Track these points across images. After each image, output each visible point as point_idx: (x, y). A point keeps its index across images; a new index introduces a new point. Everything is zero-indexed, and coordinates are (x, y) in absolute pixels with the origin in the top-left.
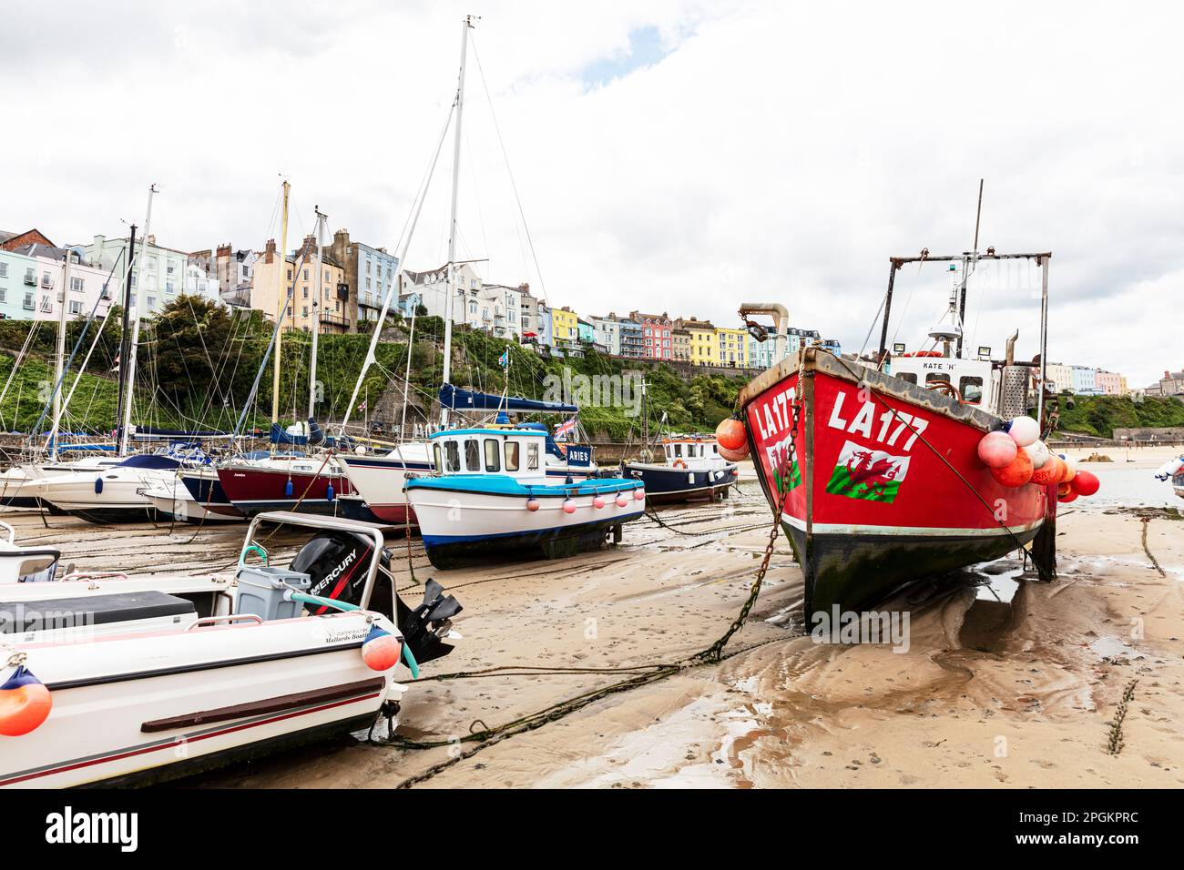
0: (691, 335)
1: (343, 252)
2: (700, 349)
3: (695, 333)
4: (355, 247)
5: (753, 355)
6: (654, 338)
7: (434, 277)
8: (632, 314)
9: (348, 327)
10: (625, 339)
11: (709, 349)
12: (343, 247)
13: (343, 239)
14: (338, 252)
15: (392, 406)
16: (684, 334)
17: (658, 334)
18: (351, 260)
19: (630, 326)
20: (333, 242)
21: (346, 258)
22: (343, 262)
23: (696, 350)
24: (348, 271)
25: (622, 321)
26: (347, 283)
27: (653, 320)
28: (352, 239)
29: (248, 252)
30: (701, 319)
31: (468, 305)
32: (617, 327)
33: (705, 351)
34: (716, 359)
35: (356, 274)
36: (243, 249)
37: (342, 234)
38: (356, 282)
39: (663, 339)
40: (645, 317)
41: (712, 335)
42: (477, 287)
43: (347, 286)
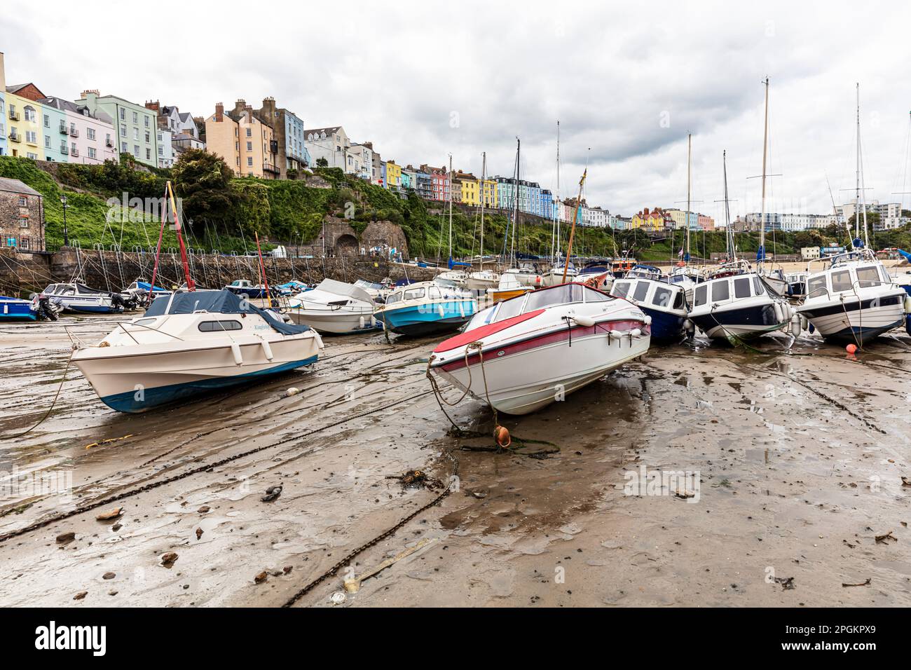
0: (462, 184)
1: (271, 116)
2: (467, 194)
3: (464, 183)
4: (282, 113)
5: (499, 199)
6: (439, 185)
7: (316, 136)
8: (422, 167)
9: (279, 174)
10: (421, 185)
11: (473, 194)
12: (271, 111)
13: (271, 105)
14: (267, 115)
15: (332, 235)
16: (457, 183)
17: (441, 183)
18: (278, 122)
19: (423, 176)
20: (262, 107)
21: (274, 120)
22: (272, 123)
23: (465, 195)
24: (276, 130)
25: (417, 171)
26: (276, 140)
27: (438, 171)
28: (278, 106)
29: (173, 108)
30: (466, 172)
31: (347, 159)
32: (414, 176)
33: (470, 195)
34: (477, 201)
35: (283, 133)
36: (169, 105)
37: (270, 101)
38: (284, 139)
39: (444, 186)
40: (433, 169)
41: (475, 184)
42: (348, 145)
43: (276, 142)
